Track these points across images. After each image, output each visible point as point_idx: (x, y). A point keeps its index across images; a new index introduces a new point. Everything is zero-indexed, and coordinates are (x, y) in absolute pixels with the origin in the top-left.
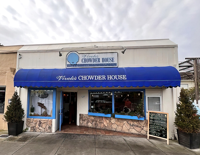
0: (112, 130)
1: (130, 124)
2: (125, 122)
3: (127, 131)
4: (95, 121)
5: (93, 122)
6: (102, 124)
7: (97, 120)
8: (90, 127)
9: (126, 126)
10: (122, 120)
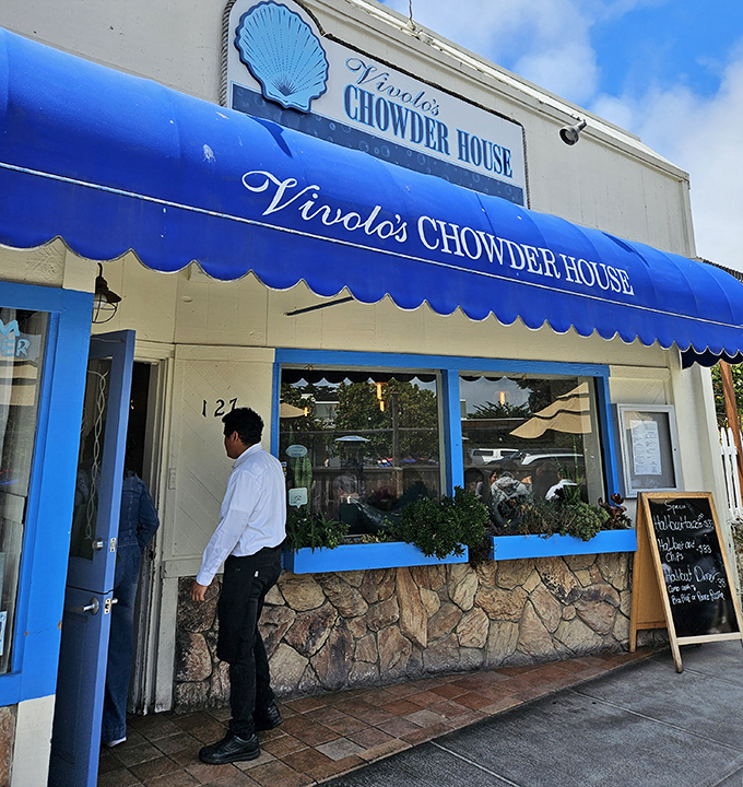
0: (463, 663)
1: (562, 590)
2: (533, 582)
3: (547, 648)
4: (335, 620)
5: (314, 634)
6: (394, 636)
7: (354, 606)
8: (296, 691)
9: (542, 609)
10: (515, 572)
